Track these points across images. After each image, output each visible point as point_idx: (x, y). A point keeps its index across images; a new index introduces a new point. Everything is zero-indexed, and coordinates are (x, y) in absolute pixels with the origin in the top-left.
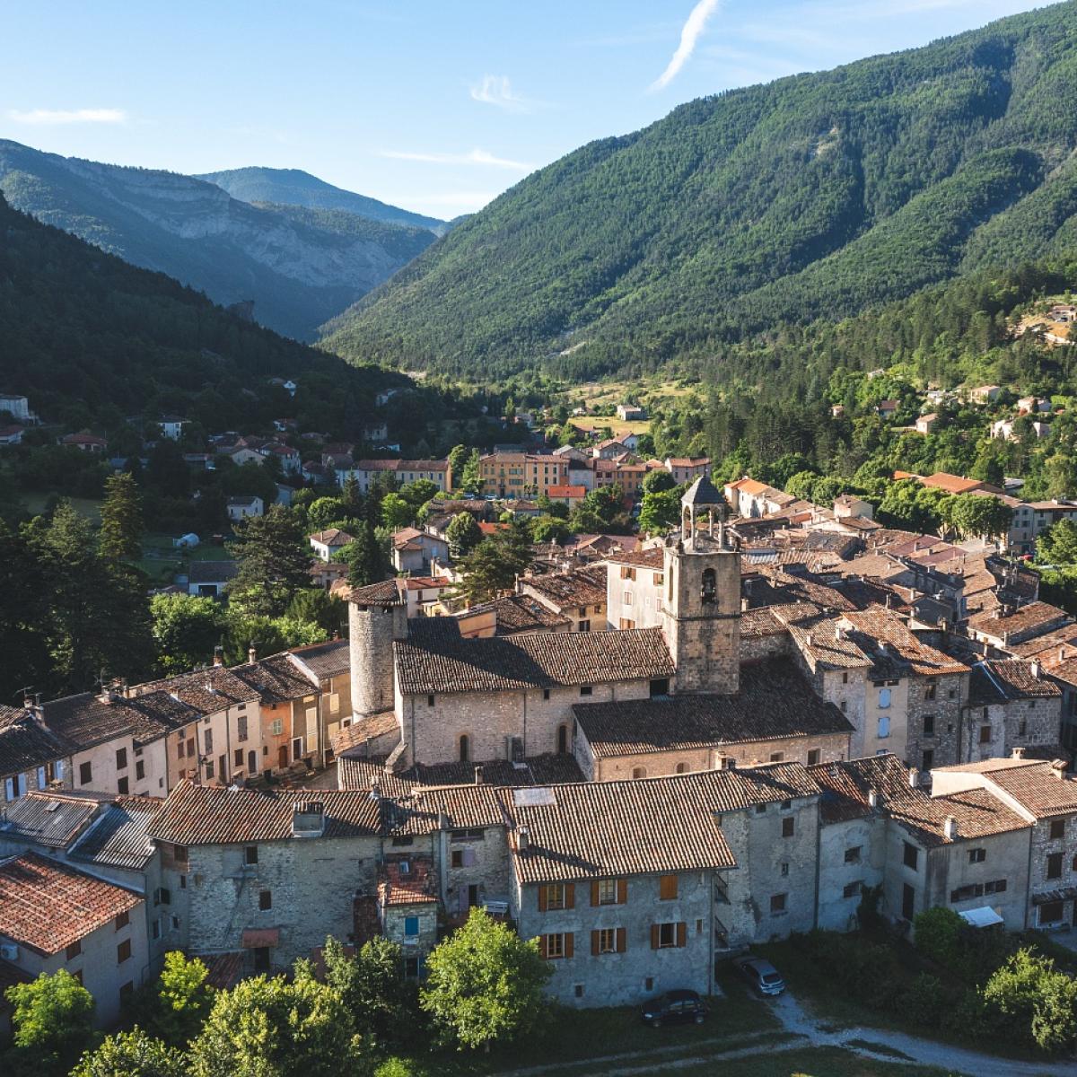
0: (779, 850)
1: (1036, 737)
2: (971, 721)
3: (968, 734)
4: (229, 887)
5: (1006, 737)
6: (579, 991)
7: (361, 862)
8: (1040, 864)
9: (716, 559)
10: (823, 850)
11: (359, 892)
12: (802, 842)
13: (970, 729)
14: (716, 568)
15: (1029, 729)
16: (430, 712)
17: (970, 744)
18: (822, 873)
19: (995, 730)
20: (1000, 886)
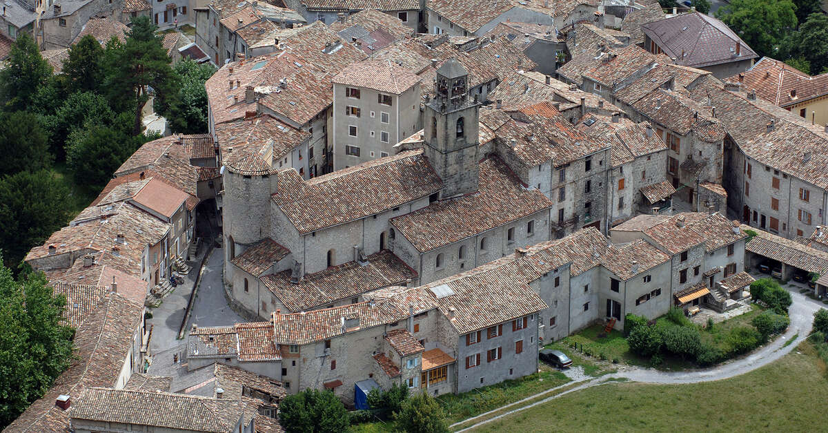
0: (553, 294)
1: (652, 179)
2: (613, 177)
3: (611, 187)
4: (319, 362)
5: (634, 183)
6: (482, 380)
7: (376, 338)
8: (677, 276)
9: (465, 111)
10: (572, 290)
11: (374, 353)
12: (564, 286)
13: (612, 182)
14: (464, 116)
15: (647, 175)
16: (313, 241)
17: (613, 193)
18: (572, 302)
19: (627, 180)
20: (658, 292)
